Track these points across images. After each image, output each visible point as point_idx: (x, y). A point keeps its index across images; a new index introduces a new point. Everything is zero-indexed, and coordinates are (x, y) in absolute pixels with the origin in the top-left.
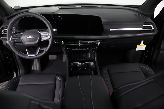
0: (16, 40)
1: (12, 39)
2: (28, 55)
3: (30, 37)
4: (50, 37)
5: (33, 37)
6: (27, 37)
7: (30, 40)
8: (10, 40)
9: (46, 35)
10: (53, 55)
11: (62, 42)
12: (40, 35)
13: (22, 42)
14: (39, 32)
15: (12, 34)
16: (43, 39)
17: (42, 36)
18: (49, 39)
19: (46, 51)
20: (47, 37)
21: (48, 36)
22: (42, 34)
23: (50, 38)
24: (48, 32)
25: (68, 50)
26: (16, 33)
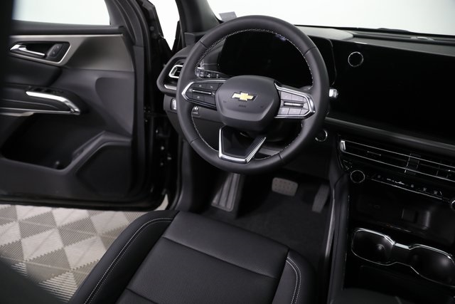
0: (198, 97)
1: (190, 90)
2: (221, 155)
3: (244, 96)
4: (311, 111)
5: (253, 99)
6: (236, 95)
7: (242, 106)
8: (184, 93)
9: (301, 99)
10: (288, 181)
11: (343, 142)
12: (279, 97)
13: (215, 109)
14: (278, 88)
15: (193, 78)
16: (284, 113)
17: (282, 104)
18: (307, 117)
19: (277, 159)
20: (301, 107)
21: (305, 106)
22: (284, 96)
23: (311, 114)
24: (309, 92)
25: (357, 176)
26: (205, 77)
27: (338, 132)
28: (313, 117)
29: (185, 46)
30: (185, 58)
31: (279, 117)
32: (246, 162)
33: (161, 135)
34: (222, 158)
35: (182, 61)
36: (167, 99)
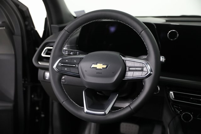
0: (66, 69)
1: (60, 64)
2: (86, 110)
3: (100, 66)
4: (149, 73)
5: (107, 67)
6: (93, 66)
7: (99, 73)
8: (55, 66)
9: (141, 65)
10: (131, 125)
12: (125, 64)
13: (79, 77)
14: (123, 58)
15: (61, 55)
16: (130, 75)
17: (127, 69)
18: (147, 77)
19: (128, 110)
20: (142, 70)
21: (145, 69)
22: (128, 64)
23: (150, 75)
24: (146, 60)
26: (69, 55)
27: (167, 86)
28: (152, 77)
29: (52, 34)
30: (54, 42)
31: (126, 78)
32: (105, 114)
33: (36, 99)
34: (87, 113)
35: (51, 44)
36: (40, 72)
